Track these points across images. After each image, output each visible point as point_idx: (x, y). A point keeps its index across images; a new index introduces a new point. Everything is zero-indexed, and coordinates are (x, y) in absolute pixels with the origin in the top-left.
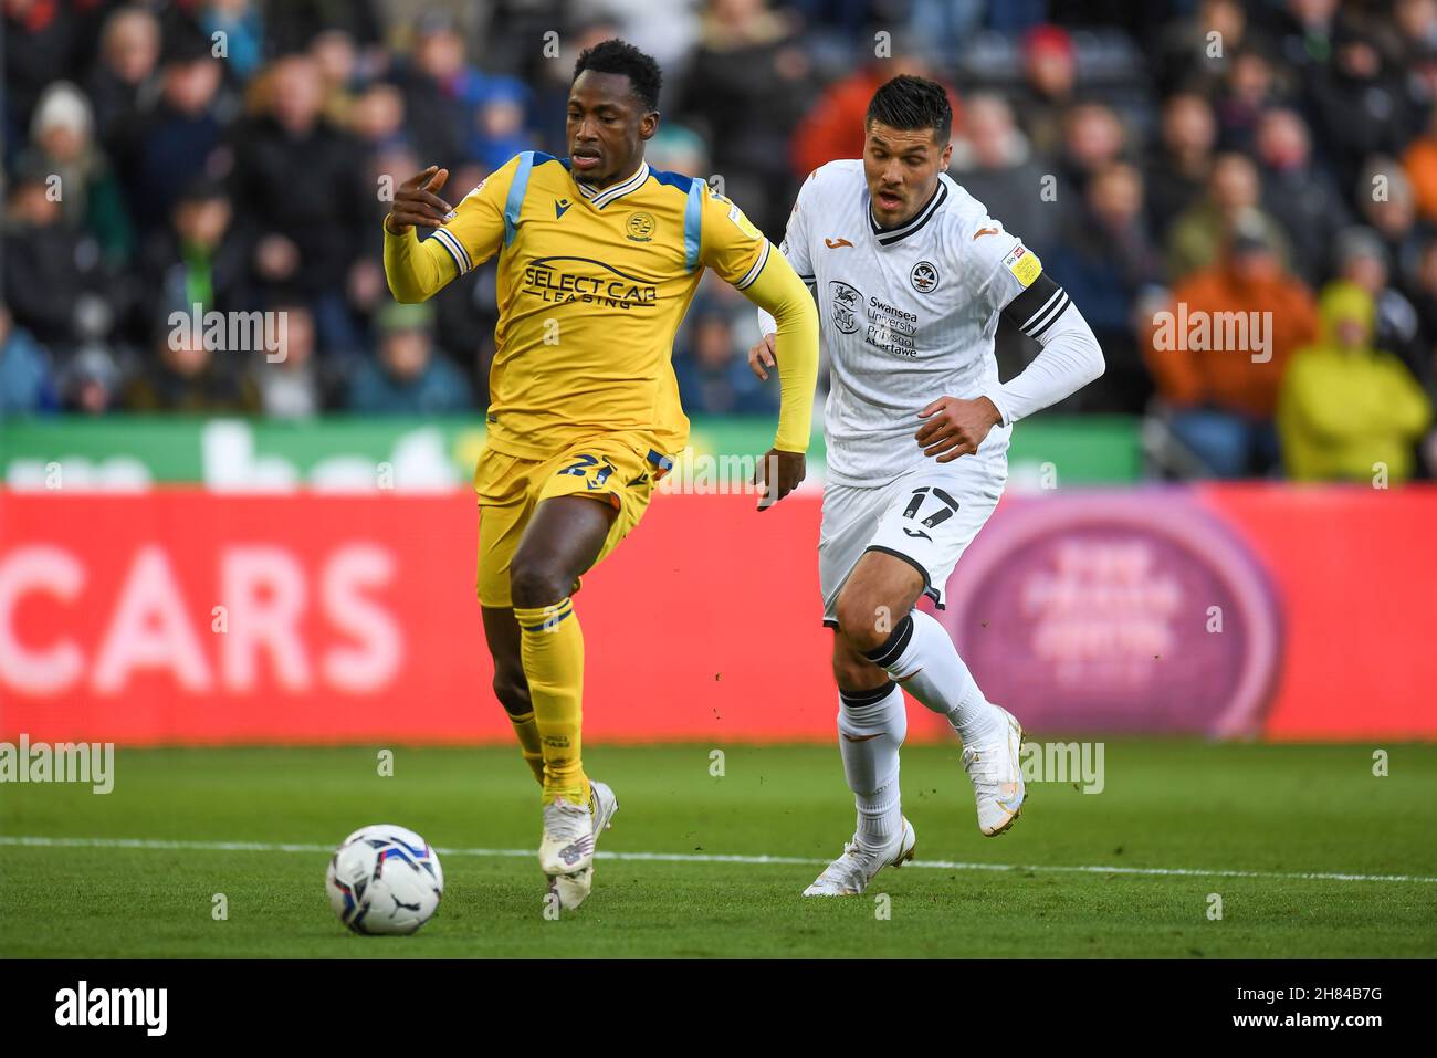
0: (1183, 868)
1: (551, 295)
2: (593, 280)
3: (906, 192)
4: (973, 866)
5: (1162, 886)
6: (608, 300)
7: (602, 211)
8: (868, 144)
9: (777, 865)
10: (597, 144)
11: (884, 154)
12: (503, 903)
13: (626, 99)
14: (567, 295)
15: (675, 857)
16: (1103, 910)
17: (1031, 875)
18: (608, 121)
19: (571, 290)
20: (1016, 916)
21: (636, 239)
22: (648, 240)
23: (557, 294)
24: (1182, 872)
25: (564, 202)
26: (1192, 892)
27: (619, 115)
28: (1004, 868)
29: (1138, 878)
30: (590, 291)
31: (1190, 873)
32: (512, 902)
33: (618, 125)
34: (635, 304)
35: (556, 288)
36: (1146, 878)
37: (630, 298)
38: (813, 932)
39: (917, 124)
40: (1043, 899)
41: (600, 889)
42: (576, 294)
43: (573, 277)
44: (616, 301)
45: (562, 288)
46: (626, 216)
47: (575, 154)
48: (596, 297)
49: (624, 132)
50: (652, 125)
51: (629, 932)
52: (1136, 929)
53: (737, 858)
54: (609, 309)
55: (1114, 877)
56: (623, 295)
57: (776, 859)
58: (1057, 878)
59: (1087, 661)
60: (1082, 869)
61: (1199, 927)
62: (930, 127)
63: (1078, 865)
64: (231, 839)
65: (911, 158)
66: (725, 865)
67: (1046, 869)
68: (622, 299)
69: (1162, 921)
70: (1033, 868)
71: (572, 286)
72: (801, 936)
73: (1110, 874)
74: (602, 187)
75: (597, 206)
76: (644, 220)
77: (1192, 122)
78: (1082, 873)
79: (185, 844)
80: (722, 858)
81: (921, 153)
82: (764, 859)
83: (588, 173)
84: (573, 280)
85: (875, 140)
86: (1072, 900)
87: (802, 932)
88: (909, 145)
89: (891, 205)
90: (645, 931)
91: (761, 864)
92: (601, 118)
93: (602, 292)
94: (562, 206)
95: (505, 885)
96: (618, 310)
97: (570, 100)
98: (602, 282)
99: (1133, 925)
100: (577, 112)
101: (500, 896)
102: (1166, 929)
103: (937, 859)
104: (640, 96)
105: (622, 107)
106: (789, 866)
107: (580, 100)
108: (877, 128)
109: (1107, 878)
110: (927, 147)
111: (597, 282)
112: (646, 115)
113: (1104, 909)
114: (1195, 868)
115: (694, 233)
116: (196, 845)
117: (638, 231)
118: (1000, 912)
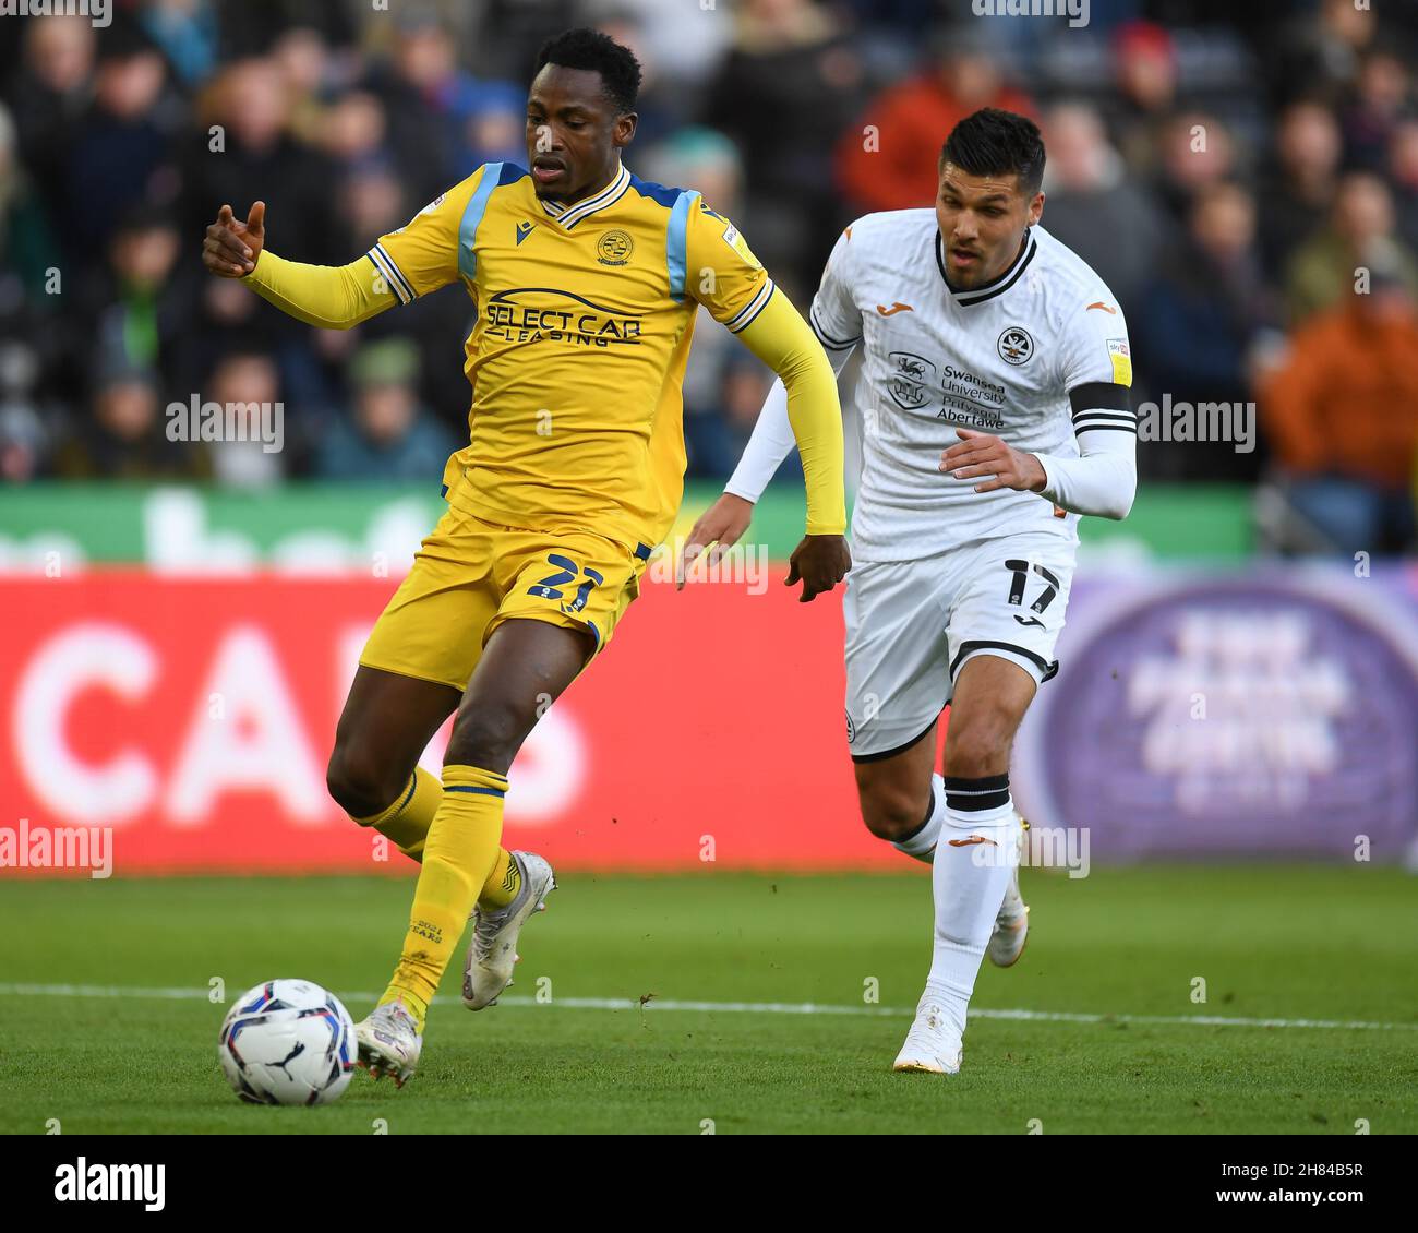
0: (1304, 1017)
1: (515, 333)
2: (560, 314)
3: (984, 249)
4: (1056, 1017)
5: (1278, 1040)
6: (580, 336)
7: (571, 232)
8: (941, 191)
9: (823, 1016)
10: (561, 153)
11: (956, 203)
12: (499, 1060)
13: (596, 101)
14: (532, 333)
15: (703, 1006)
16: (1209, 1070)
17: (1124, 1027)
18: (576, 126)
19: (536, 326)
20: (1106, 1077)
21: (609, 263)
22: (622, 263)
23: (522, 332)
24: (1302, 1023)
25: (526, 225)
26: (1314, 1047)
27: (589, 120)
28: (1092, 1018)
29: (1250, 1030)
30: (558, 327)
31: (1312, 1024)
32: (510, 1060)
33: (587, 132)
34: (614, 341)
35: (520, 326)
36: (1259, 1029)
37: (606, 335)
38: (866, 1095)
39: (995, 168)
40: (1138, 1056)
41: (615, 1044)
42: (542, 331)
43: (537, 312)
44: (589, 337)
45: (526, 326)
46: (596, 237)
47: (536, 164)
48: (565, 333)
49: (595, 139)
50: (629, 130)
51: (649, 1095)
52: (1247, 1092)
53: (776, 1008)
54: (583, 346)
55: (1223, 1030)
56: (597, 332)
57: (822, 1009)
58: (1156, 1031)
59: (1217, 776)
60: (1184, 1019)
61: (1322, 1089)
62: (1012, 173)
63: (1180, 1014)
64: (179, 984)
65: (988, 209)
66: (762, 1016)
67: (1142, 1020)
68: (596, 335)
69: (1279, 1083)
70: (1127, 1019)
71: (537, 323)
72: (852, 1100)
73: (1217, 1026)
74: (570, 203)
75: (564, 226)
76: (619, 240)
77: (1313, 137)
78: (1183, 1025)
79: (126, 991)
80: (758, 1008)
81: (1000, 204)
82: (808, 1008)
83: (551, 188)
84: (538, 316)
85: (947, 186)
86: (1172, 1056)
87: (853, 1095)
88: (985, 193)
89: (967, 262)
90: (669, 1094)
91: (804, 1016)
92: (567, 123)
93: (573, 328)
94: (524, 230)
95: (502, 1040)
96: (593, 347)
97: (530, 100)
98: (571, 315)
99: (1244, 1085)
100: (538, 115)
101: (495, 1053)
102: (1284, 1091)
103: (1012, 1007)
104: (613, 96)
105: (592, 110)
106: (838, 1017)
107: (541, 100)
108: (950, 171)
109: (1214, 1030)
110: (1008, 196)
111: (566, 316)
112: (621, 118)
113: (1210, 1068)
114: (1317, 1018)
115: (678, 254)
116: (139, 992)
117: (612, 253)
118: (1087, 1071)
